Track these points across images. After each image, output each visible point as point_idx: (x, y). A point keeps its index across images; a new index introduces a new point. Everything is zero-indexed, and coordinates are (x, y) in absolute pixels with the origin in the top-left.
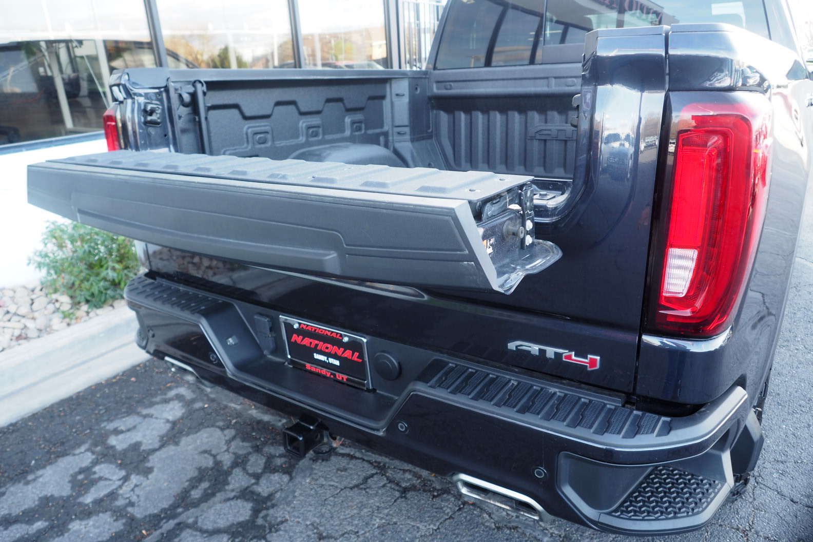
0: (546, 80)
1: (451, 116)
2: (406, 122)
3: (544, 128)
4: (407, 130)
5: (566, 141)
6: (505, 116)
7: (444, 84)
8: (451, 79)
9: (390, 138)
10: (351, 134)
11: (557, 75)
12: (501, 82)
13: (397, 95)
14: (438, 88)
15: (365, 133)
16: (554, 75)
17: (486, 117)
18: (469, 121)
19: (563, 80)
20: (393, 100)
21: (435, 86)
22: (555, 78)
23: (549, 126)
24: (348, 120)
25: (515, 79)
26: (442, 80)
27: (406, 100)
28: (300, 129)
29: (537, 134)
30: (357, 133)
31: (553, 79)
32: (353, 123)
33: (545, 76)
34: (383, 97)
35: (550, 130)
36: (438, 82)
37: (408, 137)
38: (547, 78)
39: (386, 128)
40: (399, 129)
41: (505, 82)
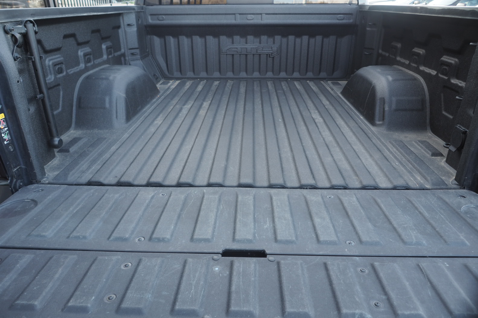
0: (234, 16)
1: (163, 40)
2: (136, 45)
3: (231, 47)
4: (138, 51)
5: (246, 55)
6: (204, 39)
7: (157, 16)
8: (162, 13)
9: (127, 58)
10: (108, 58)
11: (240, 13)
12: (202, 16)
13: (129, 25)
14: (152, 19)
15: (114, 55)
16: (239, 13)
17: (190, 40)
18: (177, 43)
19: (245, 16)
20: (126, 29)
21: (149, 17)
22: (240, 14)
23: (235, 46)
24: (104, 47)
25: (212, 14)
26: (155, 13)
27: (134, 29)
28: (80, 57)
29: (227, 51)
30: (110, 56)
31: (238, 15)
32: (107, 48)
33: (234, 12)
34: (119, 27)
35: (237, 48)
36: (151, 15)
37: (139, 57)
38: (234, 14)
39: (123, 51)
40: (133, 51)
41: (205, 16)
